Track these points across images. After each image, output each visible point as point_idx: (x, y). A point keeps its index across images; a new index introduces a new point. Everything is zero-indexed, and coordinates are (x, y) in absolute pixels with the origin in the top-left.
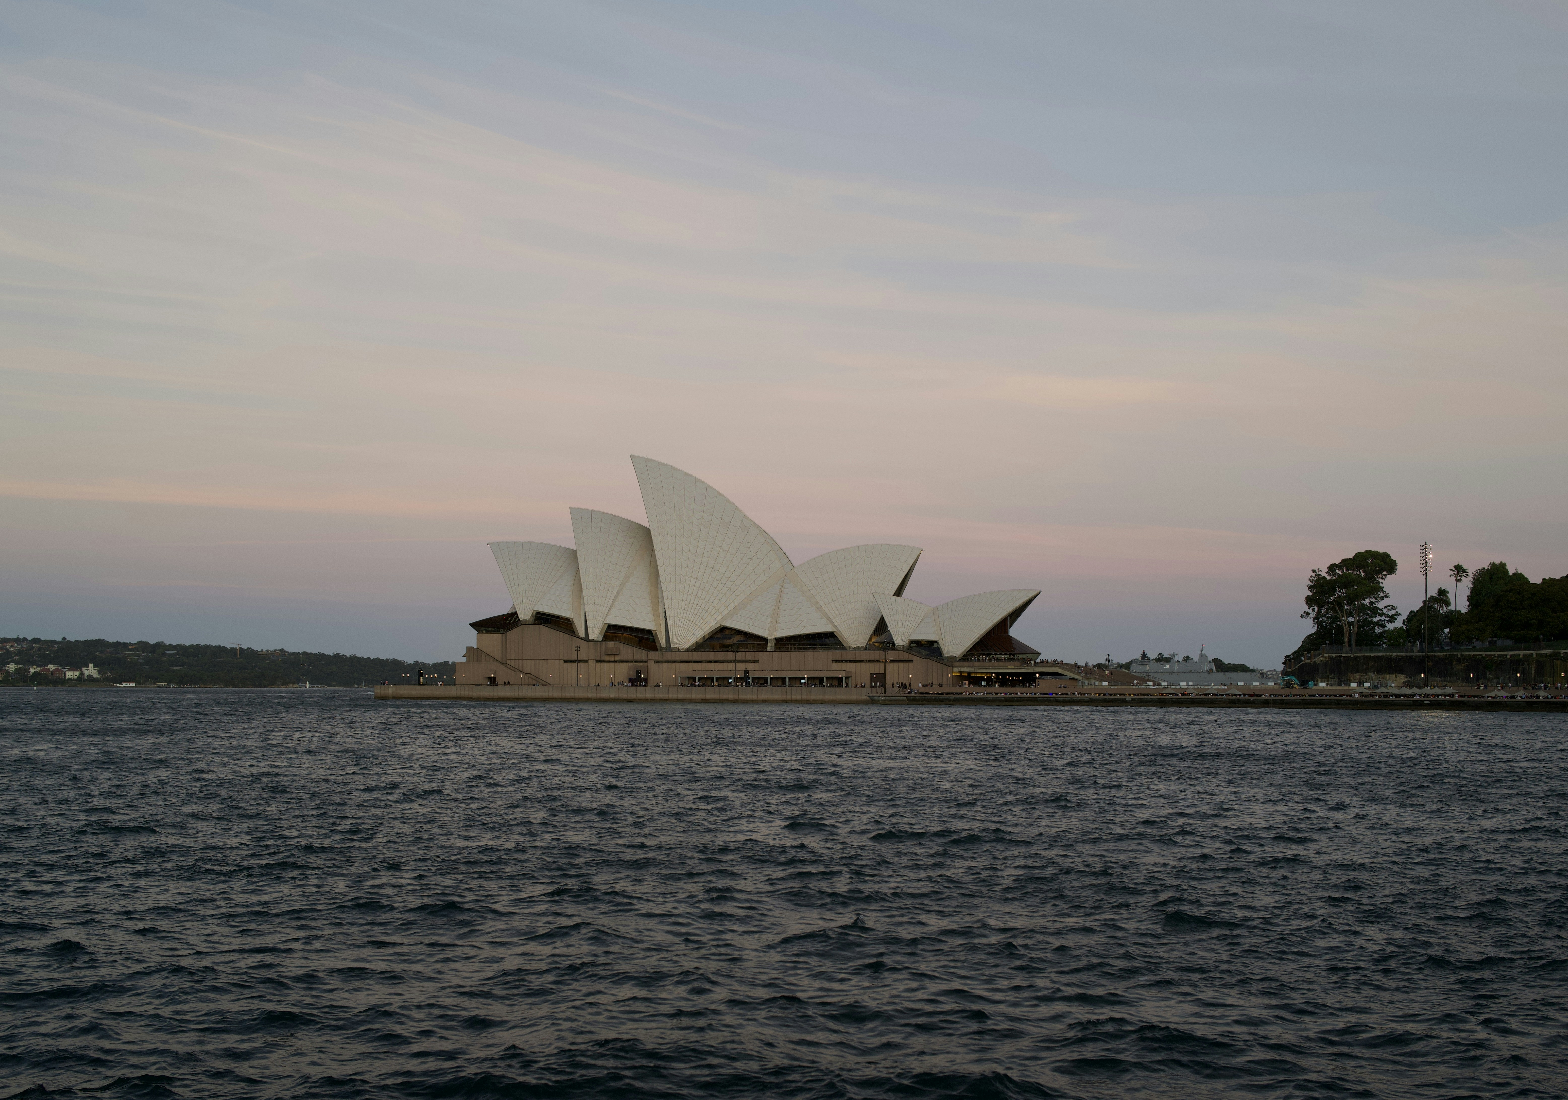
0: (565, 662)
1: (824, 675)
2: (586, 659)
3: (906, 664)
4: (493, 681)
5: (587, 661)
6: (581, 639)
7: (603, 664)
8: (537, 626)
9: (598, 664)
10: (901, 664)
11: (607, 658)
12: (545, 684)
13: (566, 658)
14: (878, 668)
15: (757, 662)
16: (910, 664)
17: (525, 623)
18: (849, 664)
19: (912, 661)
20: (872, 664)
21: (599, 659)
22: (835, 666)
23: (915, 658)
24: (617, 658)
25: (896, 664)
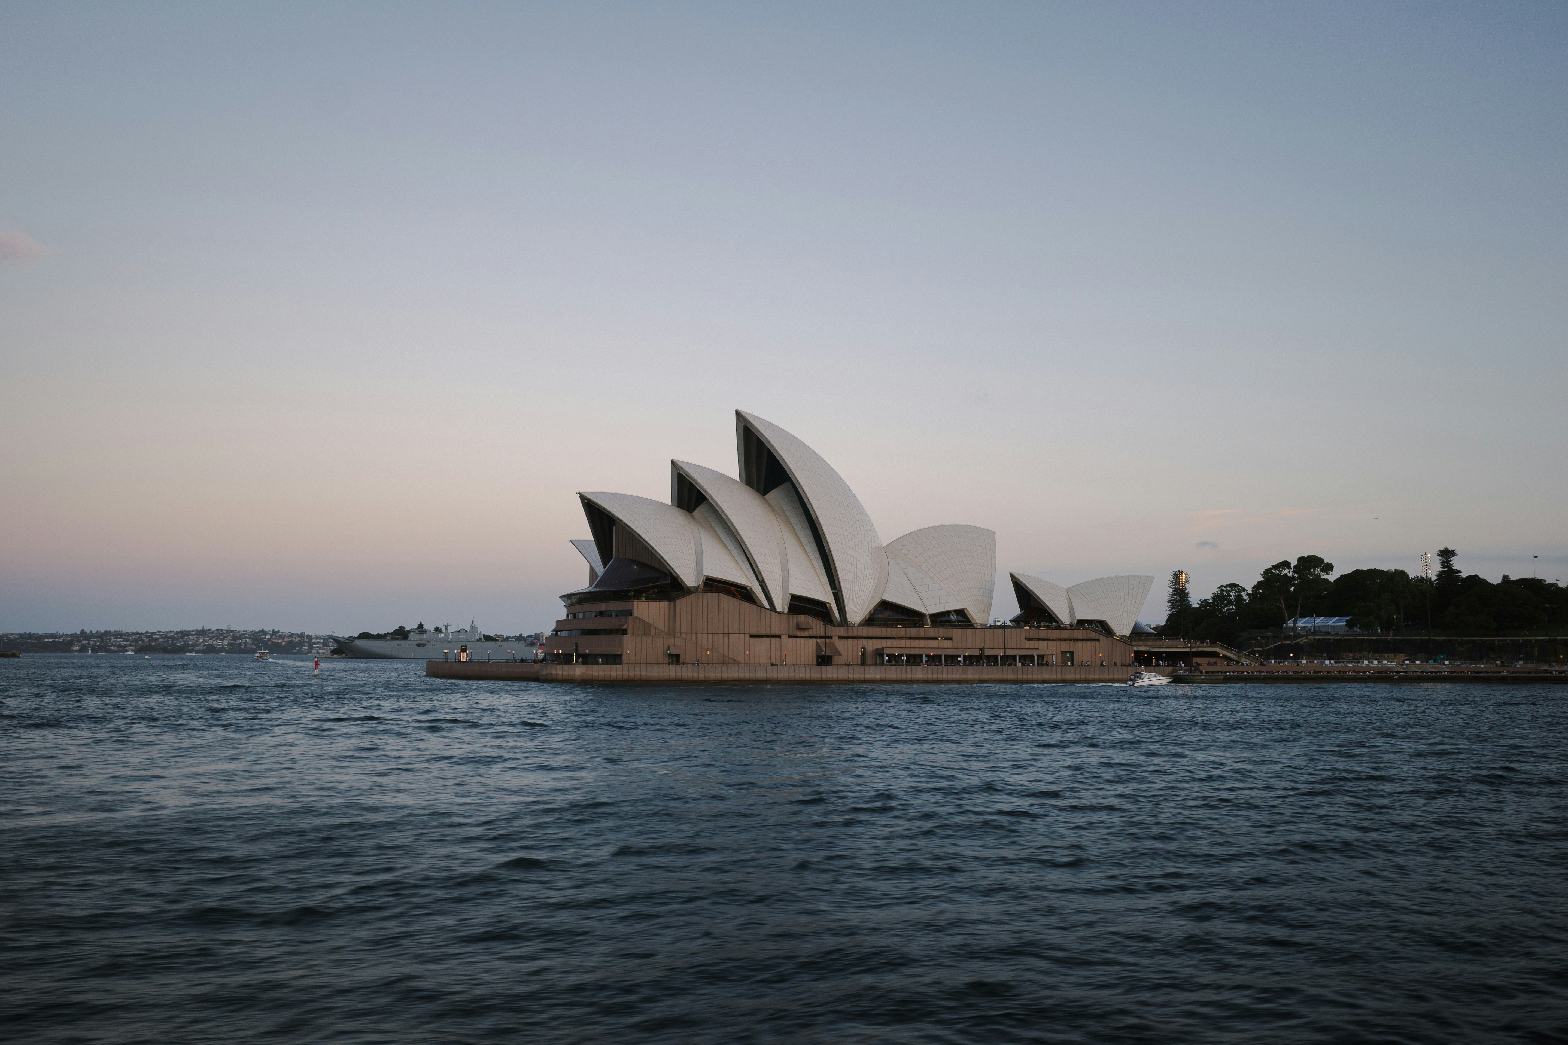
0: (751, 636)
1: (1017, 653)
2: (777, 633)
3: (1093, 643)
4: (675, 659)
5: (779, 637)
6: (768, 609)
7: (794, 640)
8: (710, 594)
9: (790, 640)
10: (1089, 643)
11: (799, 633)
12: (736, 663)
13: (753, 633)
14: (1068, 647)
15: (951, 639)
16: (1097, 643)
17: (696, 590)
18: (1041, 642)
19: (1098, 640)
20: (1063, 643)
21: (791, 634)
22: (1028, 644)
23: (1101, 637)
24: (806, 634)
25: (1084, 643)
